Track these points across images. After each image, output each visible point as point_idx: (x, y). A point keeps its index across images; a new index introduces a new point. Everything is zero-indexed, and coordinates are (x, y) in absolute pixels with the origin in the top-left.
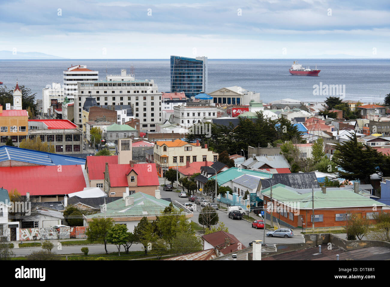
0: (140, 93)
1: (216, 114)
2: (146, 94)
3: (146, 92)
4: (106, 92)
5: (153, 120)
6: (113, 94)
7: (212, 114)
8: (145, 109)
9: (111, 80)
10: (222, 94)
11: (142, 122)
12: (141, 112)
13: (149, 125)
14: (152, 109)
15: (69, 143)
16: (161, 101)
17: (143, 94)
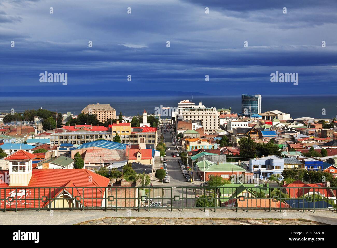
0: (208, 114)
1: (248, 125)
2: (211, 115)
3: (211, 114)
4: (191, 114)
5: (214, 128)
6: (195, 115)
7: (245, 125)
8: (207, 123)
9: (194, 108)
10: (268, 115)
11: (205, 129)
12: (204, 124)
13: (209, 131)
14: (214, 122)
15: (150, 139)
16: (219, 118)
17: (209, 115)
